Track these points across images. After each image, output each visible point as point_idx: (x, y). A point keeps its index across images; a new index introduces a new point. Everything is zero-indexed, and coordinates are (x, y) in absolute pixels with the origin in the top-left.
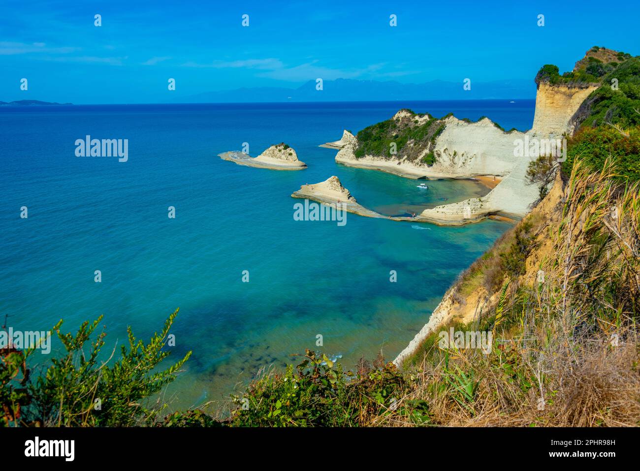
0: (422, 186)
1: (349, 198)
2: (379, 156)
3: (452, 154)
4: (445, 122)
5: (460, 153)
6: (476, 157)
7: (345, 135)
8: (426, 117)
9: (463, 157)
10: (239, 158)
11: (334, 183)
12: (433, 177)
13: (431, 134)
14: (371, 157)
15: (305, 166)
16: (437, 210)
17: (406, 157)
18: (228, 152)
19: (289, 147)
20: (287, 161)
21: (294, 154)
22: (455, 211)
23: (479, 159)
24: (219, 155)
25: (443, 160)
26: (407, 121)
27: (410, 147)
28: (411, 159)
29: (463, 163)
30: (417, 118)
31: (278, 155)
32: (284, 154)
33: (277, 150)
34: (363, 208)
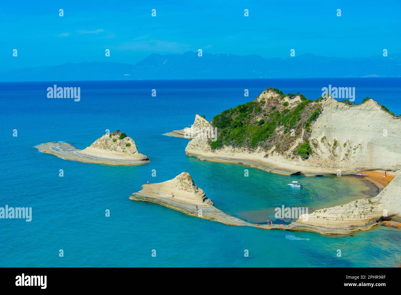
0: (295, 184)
1: (204, 200)
2: (240, 146)
3: (332, 143)
4: (321, 105)
5: (341, 143)
6: (361, 148)
7: (197, 121)
8: (298, 98)
9: (346, 148)
10: (61, 150)
11: (185, 181)
12: (310, 173)
13: (305, 119)
14: (230, 148)
15: (147, 159)
16: (317, 214)
17: (274, 148)
18: (48, 143)
19: (126, 136)
20: (123, 153)
21: (133, 145)
22: (339, 216)
23: (365, 149)
24: (35, 147)
25: (321, 151)
26: (274, 103)
27: (280, 135)
28: (282, 150)
29: (346, 155)
30: (286, 99)
31: (112, 146)
32: (120, 144)
33: (111, 139)
34: (222, 214)
